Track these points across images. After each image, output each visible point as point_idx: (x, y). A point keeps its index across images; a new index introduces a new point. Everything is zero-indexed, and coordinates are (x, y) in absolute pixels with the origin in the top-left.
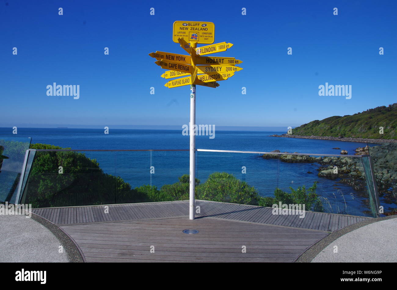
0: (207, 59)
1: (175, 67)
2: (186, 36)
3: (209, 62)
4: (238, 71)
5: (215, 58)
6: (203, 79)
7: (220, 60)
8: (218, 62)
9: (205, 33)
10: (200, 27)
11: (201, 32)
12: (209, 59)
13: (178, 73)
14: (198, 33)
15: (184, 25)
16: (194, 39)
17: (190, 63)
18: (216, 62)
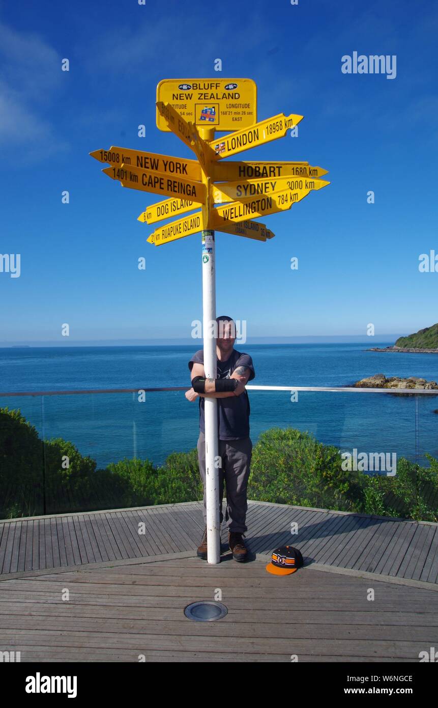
0: (240, 167)
1: (158, 185)
2: (189, 114)
3: (244, 176)
4: (317, 188)
5: (260, 164)
6: (232, 213)
7: (272, 169)
8: (266, 173)
9: (233, 106)
10: (221, 91)
11: (224, 103)
12: (244, 167)
13: (173, 207)
14: (216, 106)
15: (182, 89)
16: (207, 119)
17: (198, 179)
18: (263, 173)
